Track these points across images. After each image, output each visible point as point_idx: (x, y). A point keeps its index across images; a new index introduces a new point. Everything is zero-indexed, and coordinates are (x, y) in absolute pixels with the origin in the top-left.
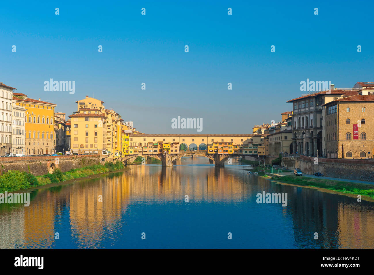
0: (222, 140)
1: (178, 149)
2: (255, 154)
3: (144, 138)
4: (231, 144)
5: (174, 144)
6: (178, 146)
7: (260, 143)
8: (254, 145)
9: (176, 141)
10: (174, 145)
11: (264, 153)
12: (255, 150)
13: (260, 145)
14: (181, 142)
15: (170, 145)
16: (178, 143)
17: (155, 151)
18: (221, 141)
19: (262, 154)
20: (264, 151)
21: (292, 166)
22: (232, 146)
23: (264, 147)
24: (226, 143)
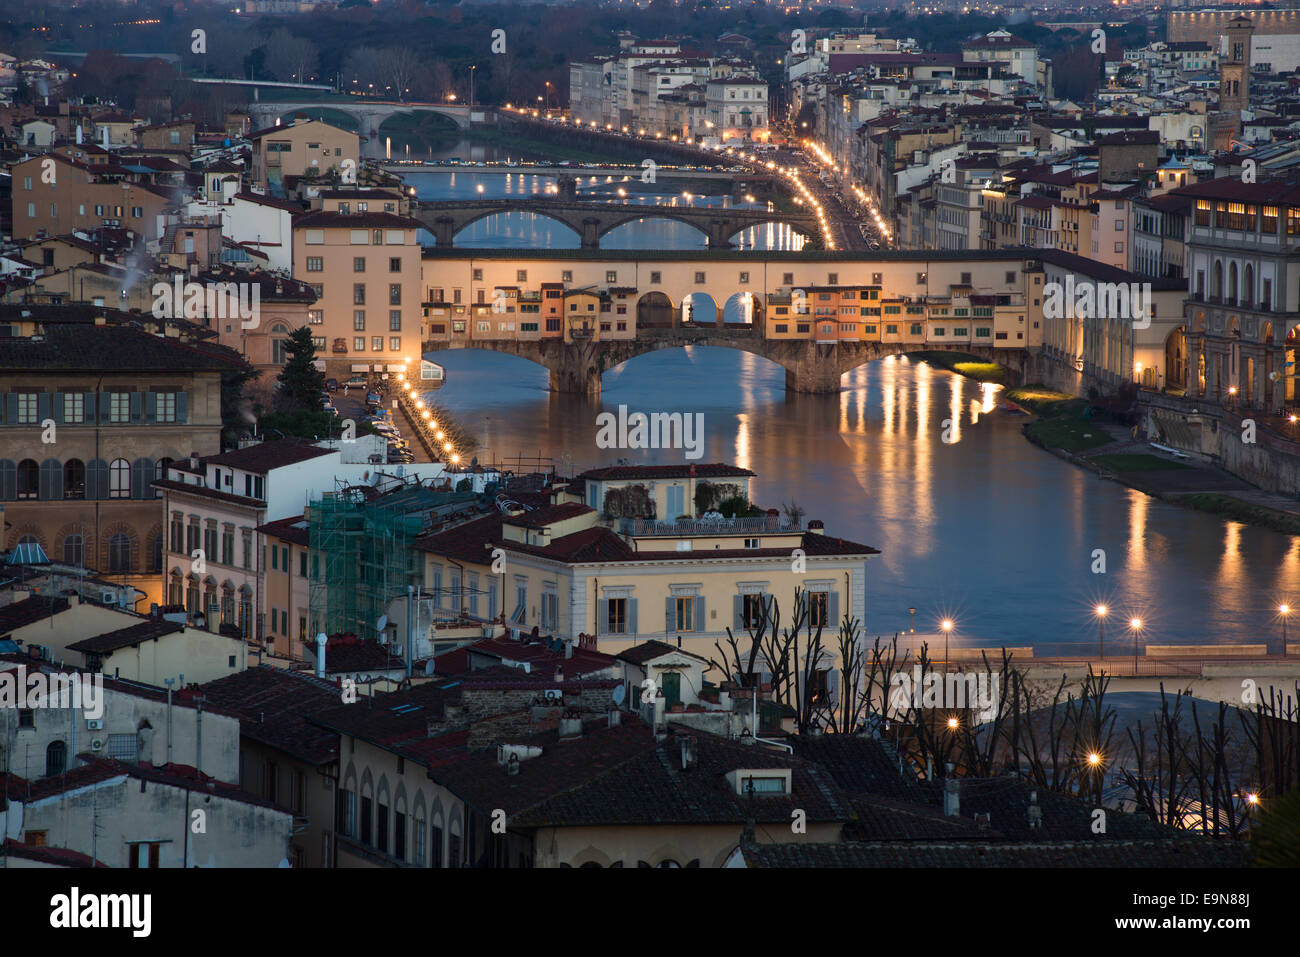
0: (833, 278)
1: (631, 318)
2: (983, 340)
3: (477, 265)
4: (874, 297)
5: (614, 298)
6: (631, 303)
7: (1002, 288)
8: (976, 300)
9: (622, 282)
10: (616, 301)
11: (1020, 336)
12: (983, 325)
13: (1004, 300)
14: (645, 287)
15: (596, 302)
16: (633, 291)
17: (526, 327)
18: (825, 284)
19: (1012, 342)
20: (1022, 327)
21: (1191, 443)
22: (875, 304)
23: (1024, 309)
24: (849, 290)
